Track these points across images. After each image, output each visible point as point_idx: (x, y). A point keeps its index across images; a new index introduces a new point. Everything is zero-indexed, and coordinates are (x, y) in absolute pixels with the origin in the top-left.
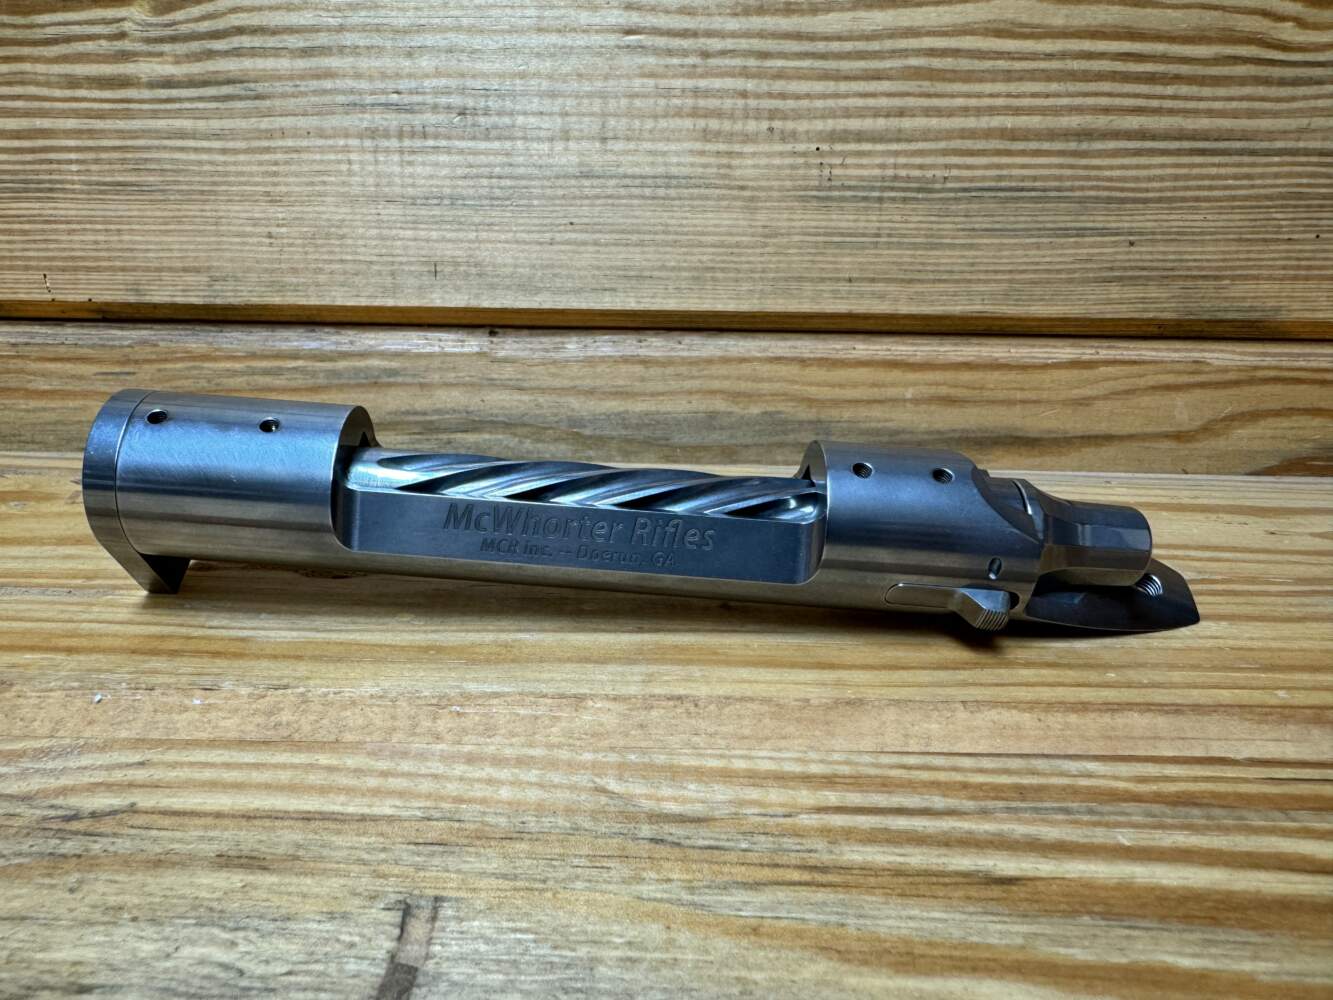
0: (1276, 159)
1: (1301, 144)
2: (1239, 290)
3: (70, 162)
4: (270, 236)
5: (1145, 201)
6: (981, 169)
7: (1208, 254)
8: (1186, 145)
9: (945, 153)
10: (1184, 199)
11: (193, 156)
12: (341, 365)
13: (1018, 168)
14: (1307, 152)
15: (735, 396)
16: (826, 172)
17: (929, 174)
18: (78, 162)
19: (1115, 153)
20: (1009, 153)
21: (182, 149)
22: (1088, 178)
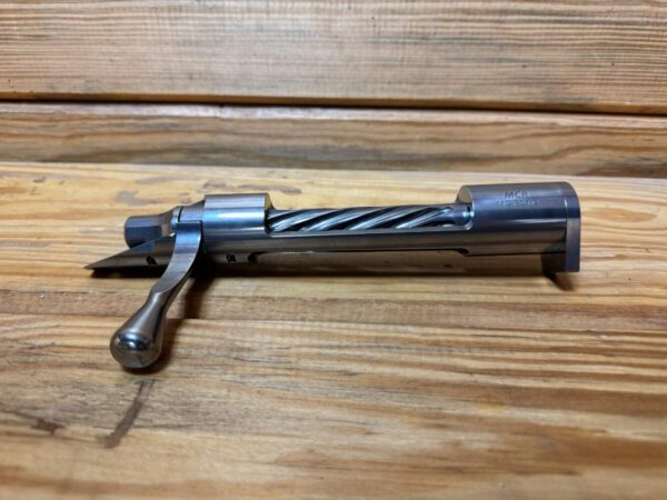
0: (595, 26)
1: (608, 19)
2: (574, 89)
3: (13, 25)
4: (111, 60)
5: (531, 46)
6: (453, 29)
7: (561, 72)
8: (553, 18)
9: (435, 20)
10: (550, 45)
11: (71, 22)
12: (151, 122)
13: (471, 28)
14: (610, 23)
15: (335, 138)
16: (377, 29)
17: (427, 31)
18: (17, 25)
19: (518, 22)
20: (466, 21)
21: (65, 18)
22: (504, 34)
